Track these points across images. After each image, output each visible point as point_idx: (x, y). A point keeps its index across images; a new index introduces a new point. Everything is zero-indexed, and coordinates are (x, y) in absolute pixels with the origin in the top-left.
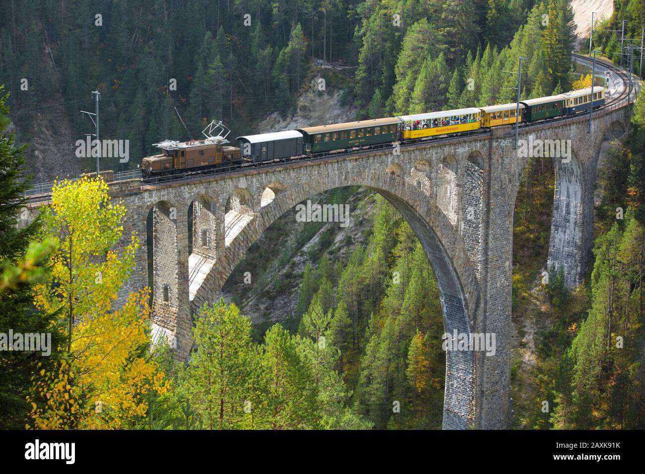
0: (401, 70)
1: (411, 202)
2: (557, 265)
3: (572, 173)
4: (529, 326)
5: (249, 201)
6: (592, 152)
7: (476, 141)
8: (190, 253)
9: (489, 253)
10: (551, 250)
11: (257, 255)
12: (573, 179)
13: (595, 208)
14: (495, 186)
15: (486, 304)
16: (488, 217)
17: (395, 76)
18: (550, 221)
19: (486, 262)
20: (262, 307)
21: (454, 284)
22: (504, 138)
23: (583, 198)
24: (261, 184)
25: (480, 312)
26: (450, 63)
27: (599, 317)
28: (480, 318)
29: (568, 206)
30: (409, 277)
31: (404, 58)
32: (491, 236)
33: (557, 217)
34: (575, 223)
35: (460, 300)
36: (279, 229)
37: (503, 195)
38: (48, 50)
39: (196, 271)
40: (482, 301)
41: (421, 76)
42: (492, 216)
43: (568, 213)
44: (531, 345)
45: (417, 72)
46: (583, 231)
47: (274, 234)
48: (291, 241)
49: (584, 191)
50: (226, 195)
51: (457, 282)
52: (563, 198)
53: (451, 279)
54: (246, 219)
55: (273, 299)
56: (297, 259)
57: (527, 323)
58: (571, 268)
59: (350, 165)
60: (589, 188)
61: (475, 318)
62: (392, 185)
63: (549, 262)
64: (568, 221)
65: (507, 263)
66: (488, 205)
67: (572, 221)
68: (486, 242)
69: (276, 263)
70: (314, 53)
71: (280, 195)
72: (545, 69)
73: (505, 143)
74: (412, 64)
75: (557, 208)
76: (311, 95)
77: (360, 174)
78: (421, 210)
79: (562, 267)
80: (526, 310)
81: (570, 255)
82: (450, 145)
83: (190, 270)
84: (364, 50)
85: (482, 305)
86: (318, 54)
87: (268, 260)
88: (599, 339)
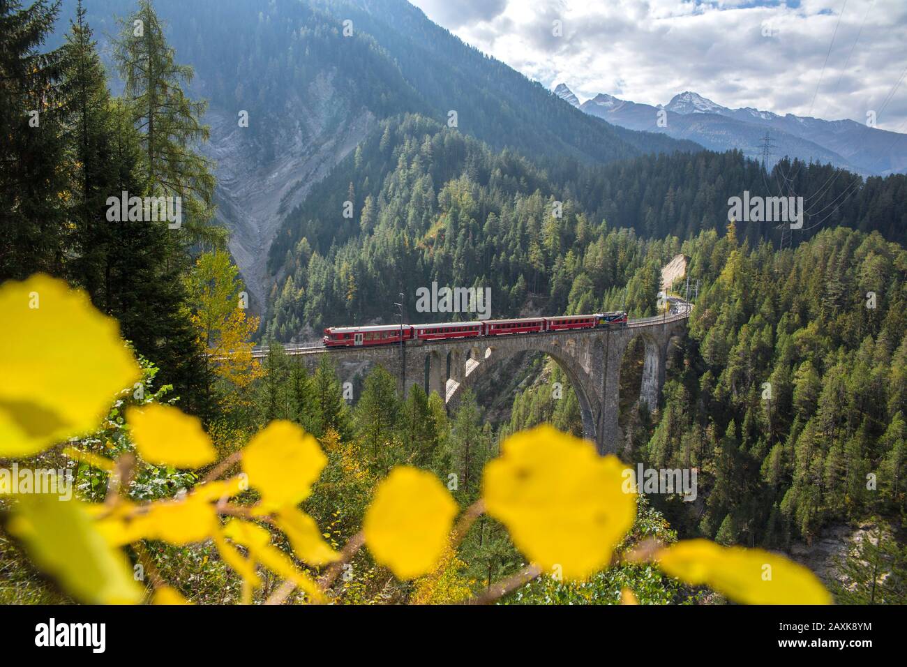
0: (571, 298)
1: (565, 360)
2: (645, 399)
3: (654, 351)
4: (629, 429)
5: (479, 356)
6: (664, 341)
7: (600, 331)
8: (448, 378)
9: (607, 389)
10: (642, 390)
11: (495, 388)
12: (654, 354)
13: (667, 370)
14: (610, 355)
15: (604, 416)
16: (606, 370)
17: (568, 302)
18: (642, 376)
19: (605, 394)
20: (496, 414)
21: (587, 404)
22: (616, 330)
23: (659, 363)
24: (486, 345)
25: (601, 420)
26: (596, 296)
27: (665, 427)
28: (601, 423)
29: (651, 368)
30: (566, 400)
31: (572, 293)
32: (607, 381)
33: (645, 373)
34: (655, 377)
35: (590, 413)
36: (507, 375)
37: (615, 360)
38: (401, 283)
39: (451, 387)
40: (602, 414)
41: (580, 302)
42: (608, 370)
43: (651, 372)
44: (630, 440)
45: (579, 299)
46: (659, 382)
47: (505, 378)
48: (513, 383)
49: (660, 360)
50: (467, 350)
51: (589, 403)
52: (649, 363)
53: (586, 401)
54: (477, 364)
55: (502, 410)
56: (514, 391)
57: (628, 428)
58: (652, 401)
59: (533, 339)
60: (663, 358)
61: (598, 423)
62: (555, 351)
63: (641, 397)
64: (651, 376)
65: (616, 395)
66: (606, 364)
67: (653, 376)
68: (605, 384)
69: (505, 392)
70: (528, 289)
71: (495, 352)
72: (643, 299)
73: (615, 333)
74: (576, 295)
75: (646, 369)
76: (527, 310)
77: (537, 344)
78: (570, 365)
79: (647, 400)
80: (628, 421)
81: (652, 394)
82: (586, 332)
83: (447, 387)
84: (554, 288)
85: (602, 416)
86: (531, 290)
87: (501, 390)
88: (665, 438)
